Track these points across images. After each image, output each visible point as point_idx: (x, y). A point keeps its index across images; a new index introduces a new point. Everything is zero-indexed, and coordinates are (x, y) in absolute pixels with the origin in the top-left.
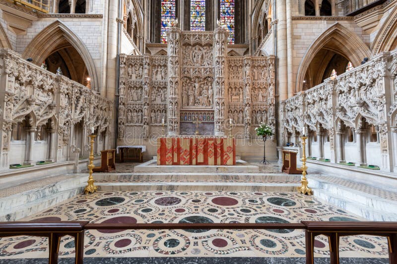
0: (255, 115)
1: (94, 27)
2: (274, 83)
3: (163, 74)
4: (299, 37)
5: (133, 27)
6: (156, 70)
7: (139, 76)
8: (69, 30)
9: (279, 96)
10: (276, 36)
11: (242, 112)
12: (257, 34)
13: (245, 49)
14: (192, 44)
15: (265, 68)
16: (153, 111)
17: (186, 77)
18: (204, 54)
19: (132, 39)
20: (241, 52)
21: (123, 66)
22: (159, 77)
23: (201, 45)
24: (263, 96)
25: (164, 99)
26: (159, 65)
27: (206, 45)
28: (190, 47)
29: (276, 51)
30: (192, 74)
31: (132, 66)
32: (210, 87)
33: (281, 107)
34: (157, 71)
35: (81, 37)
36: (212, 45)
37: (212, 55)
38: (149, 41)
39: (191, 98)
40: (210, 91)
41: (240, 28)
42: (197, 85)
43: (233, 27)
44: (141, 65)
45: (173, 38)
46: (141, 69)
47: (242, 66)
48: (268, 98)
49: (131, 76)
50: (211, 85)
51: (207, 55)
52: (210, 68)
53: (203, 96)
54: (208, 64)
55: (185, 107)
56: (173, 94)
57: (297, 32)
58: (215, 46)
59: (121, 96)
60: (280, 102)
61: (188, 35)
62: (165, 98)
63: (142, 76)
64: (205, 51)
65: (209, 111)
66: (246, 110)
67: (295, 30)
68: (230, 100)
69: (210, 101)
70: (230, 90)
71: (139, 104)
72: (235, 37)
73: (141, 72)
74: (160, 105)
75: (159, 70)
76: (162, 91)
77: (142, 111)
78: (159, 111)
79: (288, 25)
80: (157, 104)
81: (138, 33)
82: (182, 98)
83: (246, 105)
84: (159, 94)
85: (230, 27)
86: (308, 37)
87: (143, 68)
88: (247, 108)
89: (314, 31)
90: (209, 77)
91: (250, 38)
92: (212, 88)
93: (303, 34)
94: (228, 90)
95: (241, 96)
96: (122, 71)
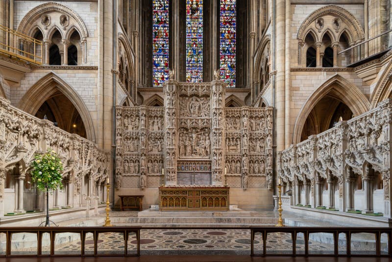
0: (252, 164)
1: (89, 79)
2: (272, 134)
3: (159, 124)
4: (297, 89)
5: (125, 72)
6: (152, 121)
7: (136, 127)
8: (64, 82)
9: (276, 147)
10: (274, 87)
11: (240, 162)
12: (259, 79)
13: (246, 94)
14: (189, 95)
15: (263, 119)
16: (150, 161)
17: (183, 128)
18: (201, 105)
19: (124, 85)
20: (242, 96)
21: (119, 117)
22: (156, 127)
23: (197, 96)
24: (260, 147)
25: (160, 149)
26: (156, 116)
27: (203, 96)
28: (187, 98)
29: (275, 103)
30: (189, 124)
31: (128, 117)
32: (207, 137)
33: (278, 157)
34: (154, 122)
35: (76, 89)
36: (209, 96)
37: (209, 105)
38: (141, 85)
39: (189, 148)
40: (207, 142)
41: (242, 68)
42: (194, 136)
43: (234, 67)
44: (137, 116)
45: (169, 90)
46: (137, 120)
47: (240, 117)
48: (266, 149)
49: (127, 127)
50: (209, 136)
51: (204, 106)
52: (207, 119)
53: (200, 146)
54: (205, 115)
55: (182, 157)
56: (170, 145)
57: (296, 83)
58: (213, 98)
59: (118, 147)
60: (277, 153)
61: (185, 86)
62: (162, 148)
63: (138, 127)
64: (202, 102)
65: (207, 161)
66: (243, 160)
67: (294, 82)
68: (228, 151)
69: (207, 152)
70: (228, 140)
71: (136, 155)
72: (236, 78)
73: (137, 123)
74: (157, 155)
75: (156, 121)
76: (158, 142)
77: (139, 161)
78: (156, 162)
79: (287, 77)
80: (154, 155)
81: (130, 78)
82: (179, 148)
83: (243, 155)
84: (156, 145)
85: (231, 67)
86: (307, 88)
87: (139, 119)
88: (244, 158)
89: (313, 82)
90: (206, 128)
91: (252, 82)
92: (209, 139)
93: (302, 85)
94: (226, 140)
95: (239, 146)
96: (118, 123)
